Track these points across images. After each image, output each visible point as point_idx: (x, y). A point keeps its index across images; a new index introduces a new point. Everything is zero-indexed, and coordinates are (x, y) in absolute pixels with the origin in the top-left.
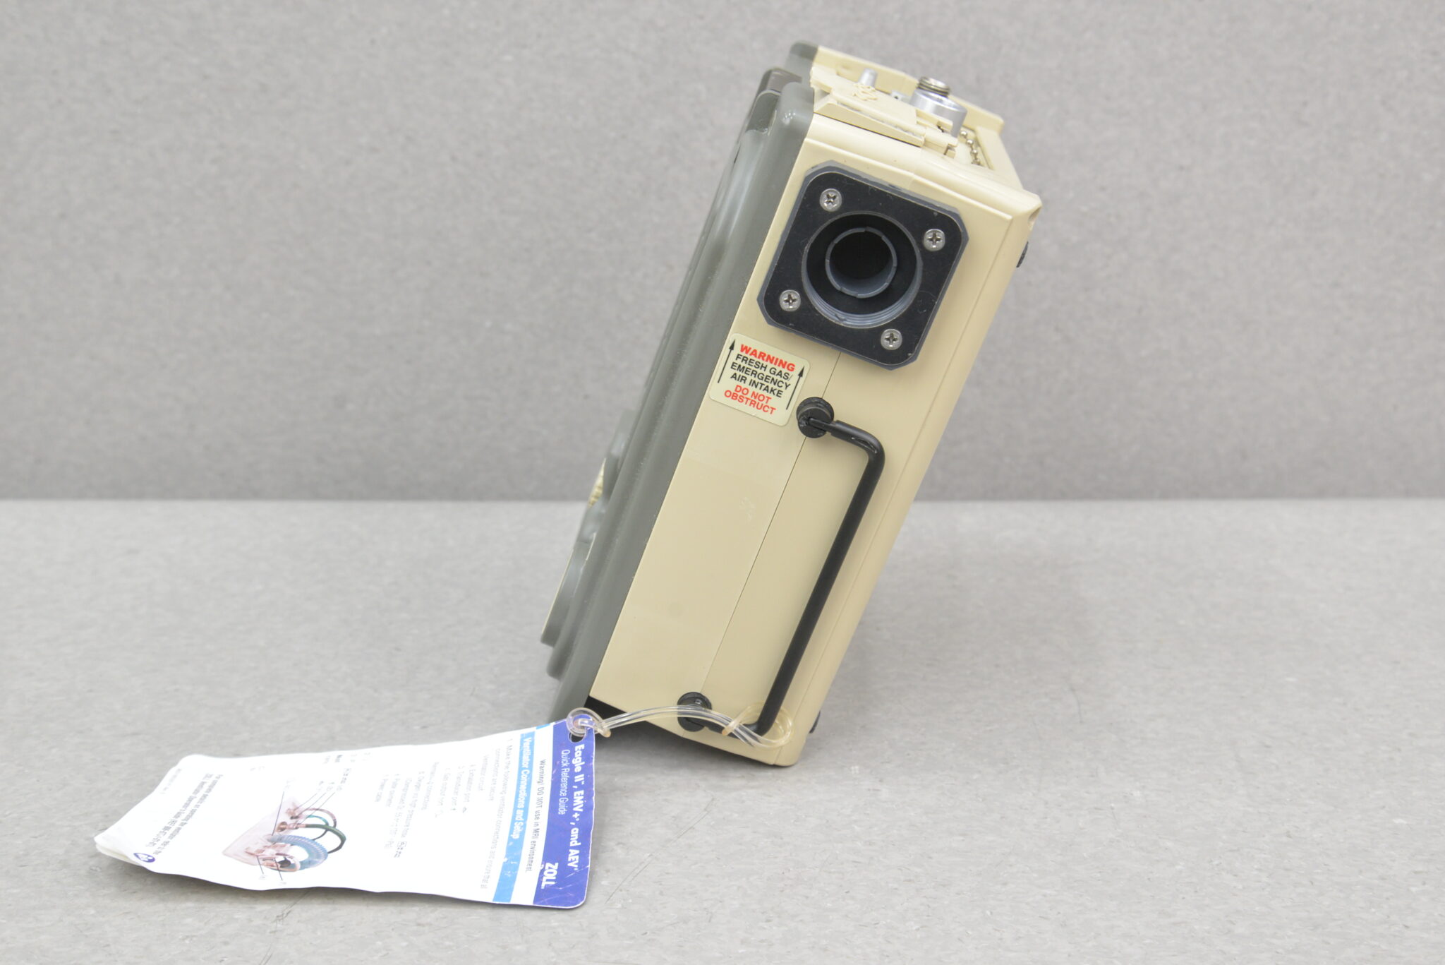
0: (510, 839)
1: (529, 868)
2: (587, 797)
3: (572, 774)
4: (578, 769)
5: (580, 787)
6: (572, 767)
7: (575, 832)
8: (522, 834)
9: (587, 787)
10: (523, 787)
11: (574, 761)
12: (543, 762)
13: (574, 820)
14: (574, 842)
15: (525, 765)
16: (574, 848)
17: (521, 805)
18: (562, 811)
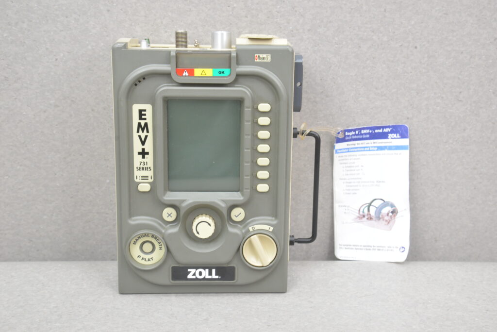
0: (377, 150)
1: (391, 142)
2: (364, 129)
3: (355, 135)
4: (354, 133)
5: (361, 131)
6: (353, 135)
7: (377, 131)
8: (375, 147)
9: (360, 129)
10: (356, 150)
11: (351, 135)
12: (348, 145)
13: (372, 132)
14: (381, 131)
15: (347, 150)
16: (383, 130)
17: (363, 149)
18: (368, 136)
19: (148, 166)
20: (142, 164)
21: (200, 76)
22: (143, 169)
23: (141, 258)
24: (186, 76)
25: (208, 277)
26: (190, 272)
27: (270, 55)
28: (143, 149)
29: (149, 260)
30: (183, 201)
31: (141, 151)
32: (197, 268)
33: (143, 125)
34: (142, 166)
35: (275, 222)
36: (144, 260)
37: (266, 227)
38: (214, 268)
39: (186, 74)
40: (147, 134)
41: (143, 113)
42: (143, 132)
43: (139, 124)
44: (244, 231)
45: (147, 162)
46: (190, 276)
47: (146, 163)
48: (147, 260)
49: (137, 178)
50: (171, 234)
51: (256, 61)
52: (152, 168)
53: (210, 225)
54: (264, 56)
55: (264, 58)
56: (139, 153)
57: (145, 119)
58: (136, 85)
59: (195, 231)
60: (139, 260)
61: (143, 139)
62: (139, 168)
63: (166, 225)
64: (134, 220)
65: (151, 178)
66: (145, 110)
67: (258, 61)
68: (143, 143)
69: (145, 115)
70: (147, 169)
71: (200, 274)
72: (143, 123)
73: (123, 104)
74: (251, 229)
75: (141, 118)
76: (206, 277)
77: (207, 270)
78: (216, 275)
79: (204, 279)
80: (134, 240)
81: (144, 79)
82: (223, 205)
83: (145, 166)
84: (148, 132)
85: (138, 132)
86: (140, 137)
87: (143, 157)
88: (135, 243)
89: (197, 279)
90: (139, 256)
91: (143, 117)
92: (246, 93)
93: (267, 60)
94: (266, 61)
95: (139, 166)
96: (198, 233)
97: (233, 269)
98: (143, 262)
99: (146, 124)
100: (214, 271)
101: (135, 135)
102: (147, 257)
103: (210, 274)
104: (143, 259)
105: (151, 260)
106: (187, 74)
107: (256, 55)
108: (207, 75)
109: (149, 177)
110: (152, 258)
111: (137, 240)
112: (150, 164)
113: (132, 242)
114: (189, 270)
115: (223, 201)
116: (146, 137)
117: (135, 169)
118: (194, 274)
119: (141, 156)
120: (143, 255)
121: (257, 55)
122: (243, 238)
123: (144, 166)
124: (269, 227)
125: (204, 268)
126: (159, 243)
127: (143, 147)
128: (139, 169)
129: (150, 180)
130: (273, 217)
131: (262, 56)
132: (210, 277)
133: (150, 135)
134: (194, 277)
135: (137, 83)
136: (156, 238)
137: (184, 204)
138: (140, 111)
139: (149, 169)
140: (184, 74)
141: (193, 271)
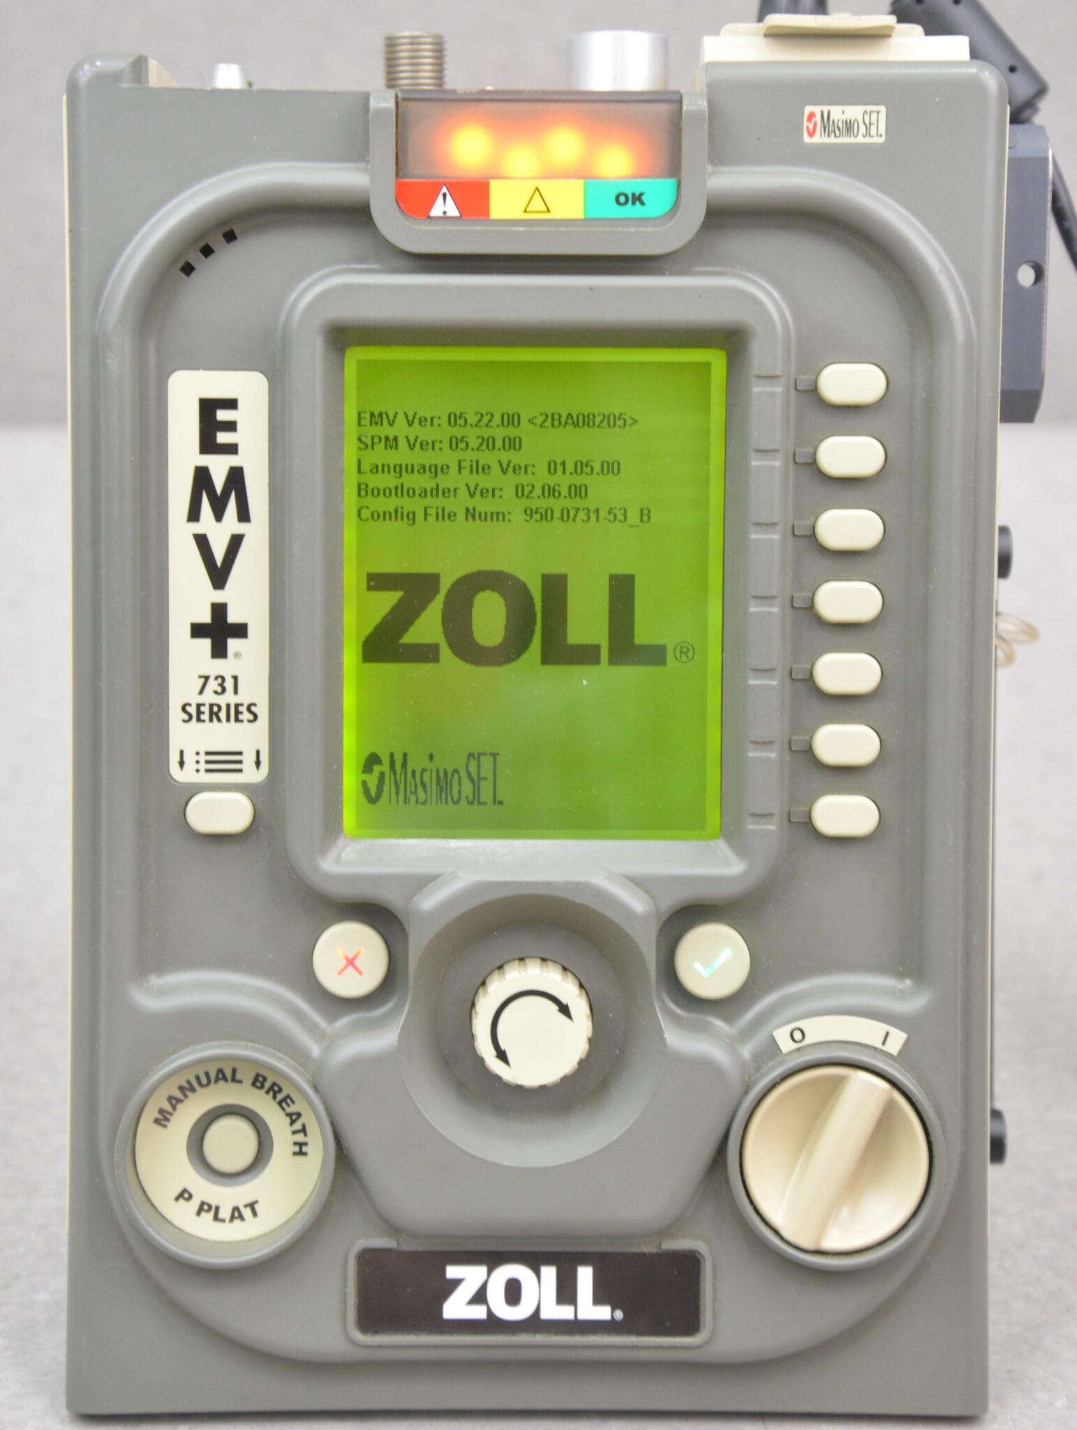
19: (244, 698)
20: (213, 685)
21: (520, 215)
22: (214, 715)
23: (194, 1204)
24: (445, 218)
25: (553, 1311)
26: (457, 1283)
27: (883, 109)
28: (219, 610)
29: (236, 1214)
30: (424, 882)
31: (206, 617)
32: (493, 1259)
33: (219, 482)
34: (209, 697)
35: (916, 1003)
36: (208, 1217)
37: (868, 1032)
38: (584, 1259)
39: (444, 207)
40: (240, 528)
41: (222, 415)
42: (219, 515)
43: (202, 478)
44: (746, 1051)
45: (235, 678)
46: (456, 1307)
47: (229, 684)
48: (225, 1213)
49: (182, 763)
50: (358, 1064)
51: (807, 139)
52: (263, 710)
53: (564, 1010)
54: (854, 112)
55: (849, 127)
56: (198, 631)
57: (232, 449)
58: (188, 269)
59: (484, 1047)
60: (183, 1216)
61: (219, 555)
62: (193, 710)
63: (332, 1018)
64: (162, 992)
65: (258, 763)
66: (231, 404)
67: (819, 138)
68: (219, 576)
69: (231, 426)
70: (235, 714)
71: (513, 1292)
72: (219, 467)
73: (119, 363)
74: (782, 1038)
75: (208, 445)
76: (545, 1315)
77: (549, 1273)
78: (598, 1300)
79: (535, 1323)
80: (159, 1101)
81: (230, 237)
82: (637, 903)
83: (229, 698)
84: (244, 515)
85: (194, 515)
86: (202, 542)
87: (219, 651)
88: (162, 1119)
89: (493, 1324)
90: (185, 1195)
91: (223, 438)
92: (757, 302)
93: (868, 133)
94: (860, 139)
95: (195, 699)
96: (502, 1056)
97: (689, 1264)
98: (204, 1228)
99: (236, 478)
100: (585, 1275)
101: (180, 535)
102: (227, 1196)
103: (566, 1293)
104: (203, 1208)
105: (247, 1213)
106: (453, 211)
107: (808, 109)
108: (555, 215)
109: (249, 759)
110: (252, 1206)
111: (174, 1102)
112: (256, 690)
113: (150, 1114)
114: (452, 1272)
115: (639, 883)
116: (236, 542)
117: (176, 715)
118: (480, 1297)
119: (206, 644)
120: (205, 1189)
121: (817, 110)
122: (746, 1092)
123: (222, 700)
124: (884, 1028)
125: (534, 1261)
126: (294, 1117)
127: (219, 596)
128: (194, 714)
129: (253, 775)
130: (901, 975)
131: (839, 113)
132: (566, 1313)
133: (257, 534)
134: (479, 1312)
135: (195, 258)
136: (274, 1090)
137: (429, 902)
138: (208, 407)
139: (246, 716)
140: (437, 211)
141: (470, 1276)
